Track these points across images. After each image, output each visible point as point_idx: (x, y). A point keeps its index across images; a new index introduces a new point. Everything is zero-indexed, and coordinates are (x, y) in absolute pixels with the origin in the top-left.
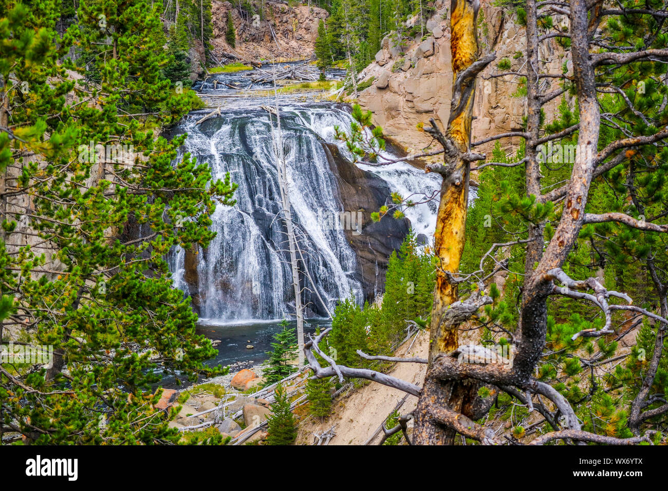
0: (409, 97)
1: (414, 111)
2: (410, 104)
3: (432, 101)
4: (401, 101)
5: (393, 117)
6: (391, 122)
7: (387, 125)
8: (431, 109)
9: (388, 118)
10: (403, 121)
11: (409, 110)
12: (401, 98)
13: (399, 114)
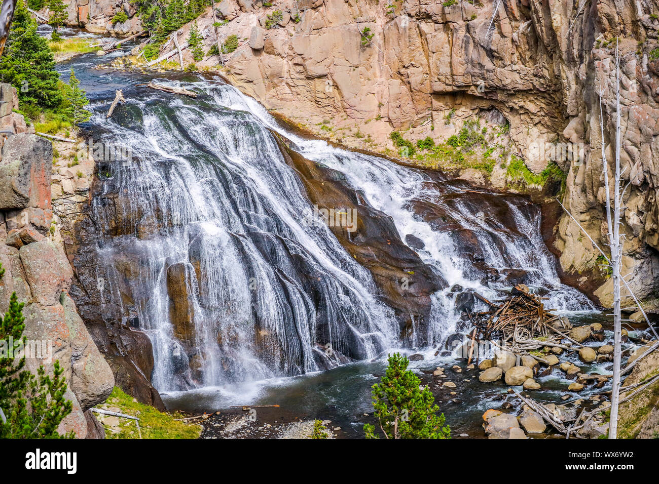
0: (298, 60)
1: (303, 76)
2: (300, 68)
3: (326, 62)
4: (285, 65)
5: (275, 86)
6: (272, 92)
7: (268, 96)
8: (325, 73)
9: (268, 88)
10: (287, 90)
11: (298, 76)
12: (285, 61)
13: (282, 81)
